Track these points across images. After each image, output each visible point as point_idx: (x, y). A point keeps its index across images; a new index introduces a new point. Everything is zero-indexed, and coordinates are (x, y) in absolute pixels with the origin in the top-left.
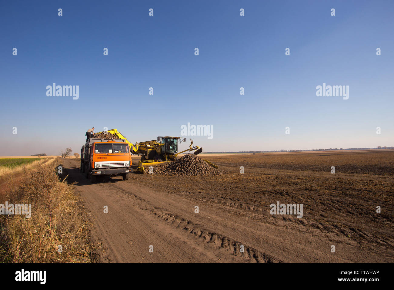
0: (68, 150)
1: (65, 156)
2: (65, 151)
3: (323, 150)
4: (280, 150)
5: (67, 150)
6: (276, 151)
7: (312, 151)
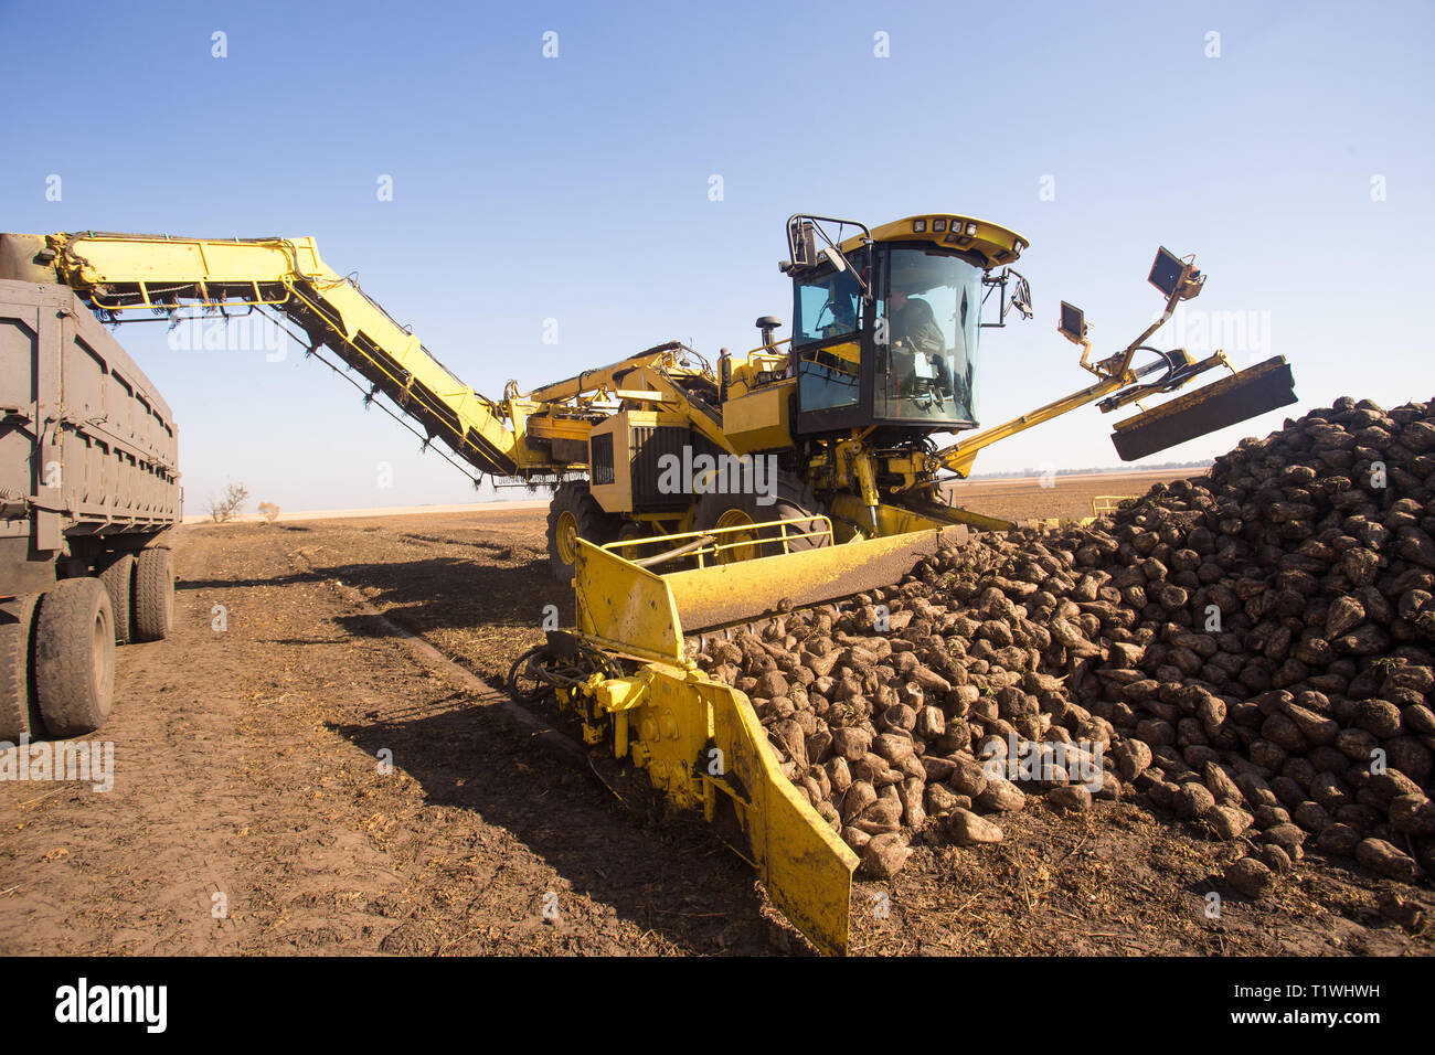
0: (235, 493)
1: (225, 514)
2: (222, 498)
3: (1180, 466)
4: (1021, 469)
5: (228, 492)
6: (1006, 475)
7: (1139, 471)
